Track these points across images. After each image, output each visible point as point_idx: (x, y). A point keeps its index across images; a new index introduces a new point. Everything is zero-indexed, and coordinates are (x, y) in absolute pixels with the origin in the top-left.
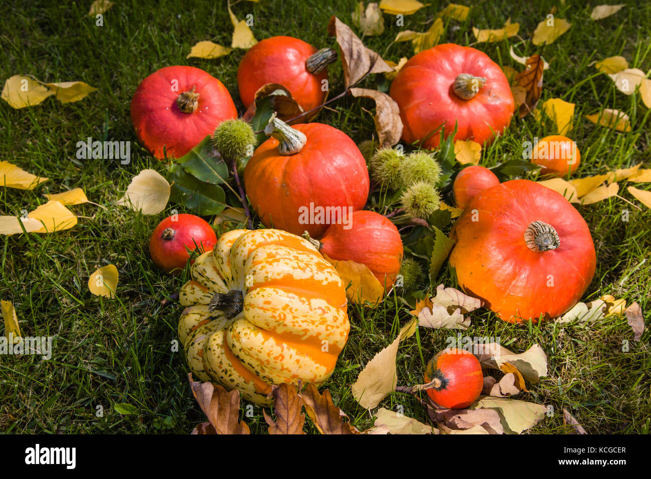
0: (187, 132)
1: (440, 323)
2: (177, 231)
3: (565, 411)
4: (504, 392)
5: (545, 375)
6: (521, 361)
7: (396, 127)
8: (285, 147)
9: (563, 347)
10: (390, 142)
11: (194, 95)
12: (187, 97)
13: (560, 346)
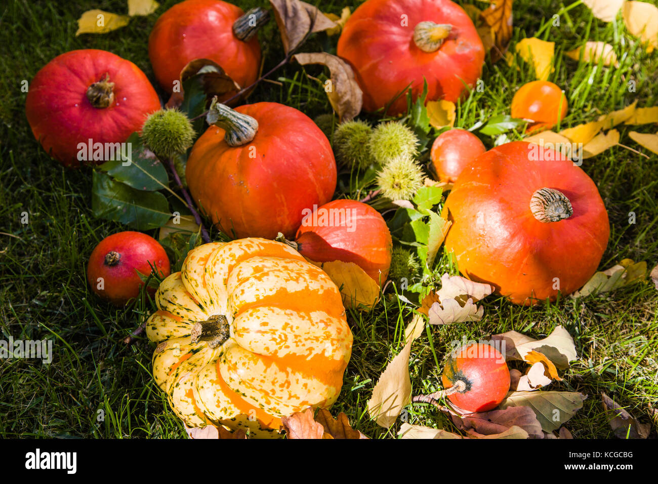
0: (105, 131)
1: (452, 318)
2: (122, 254)
3: (604, 395)
4: (534, 385)
5: (575, 359)
6: (545, 347)
7: (355, 94)
8: (235, 138)
9: (586, 325)
10: (350, 113)
11: (108, 85)
12: (100, 89)
13: (583, 324)
